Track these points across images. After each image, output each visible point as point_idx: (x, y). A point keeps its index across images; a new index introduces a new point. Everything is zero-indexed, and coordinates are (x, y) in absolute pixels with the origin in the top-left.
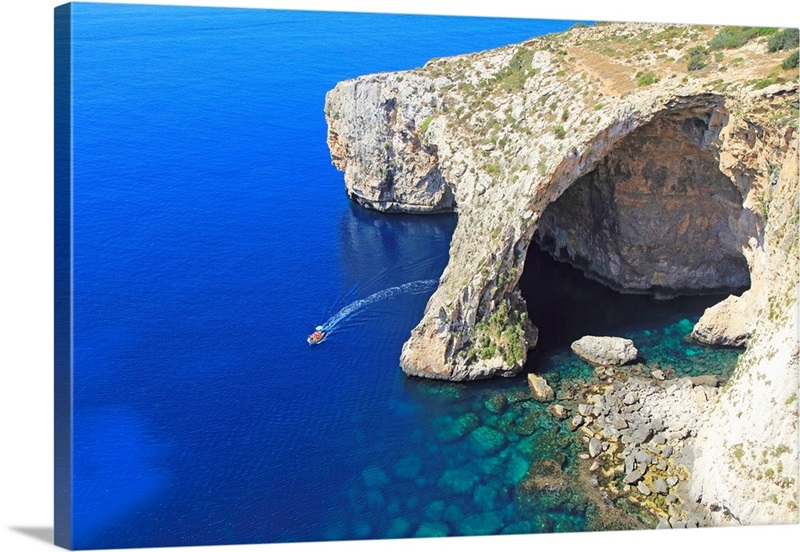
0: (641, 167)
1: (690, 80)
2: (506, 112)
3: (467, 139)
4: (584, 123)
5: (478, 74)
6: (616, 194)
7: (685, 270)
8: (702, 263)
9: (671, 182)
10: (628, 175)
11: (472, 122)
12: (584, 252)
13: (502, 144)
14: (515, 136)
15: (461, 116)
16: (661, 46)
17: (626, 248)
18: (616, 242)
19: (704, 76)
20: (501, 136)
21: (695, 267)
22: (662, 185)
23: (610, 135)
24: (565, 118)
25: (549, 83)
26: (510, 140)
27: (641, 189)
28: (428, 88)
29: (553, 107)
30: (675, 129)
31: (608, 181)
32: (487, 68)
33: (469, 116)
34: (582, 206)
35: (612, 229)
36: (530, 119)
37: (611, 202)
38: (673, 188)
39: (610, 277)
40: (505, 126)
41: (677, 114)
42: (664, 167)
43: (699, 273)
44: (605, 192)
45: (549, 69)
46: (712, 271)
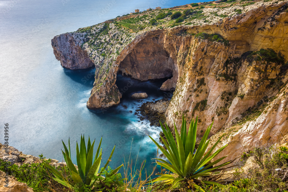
0: (143, 50)
1: (153, 27)
2: (104, 40)
3: (95, 48)
4: (127, 40)
5: (95, 31)
6: (137, 58)
7: (156, 75)
8: (160, 72)
9: (151, 53)
10: (140, 53)
11: (96, 43)
12: (130, 73)
13: (105, 48)
14: (108, 46)
15: (92, 42)
16: (143, 20)
17: (141, 71)
18: (138, 70)
19: (157, 26)
20: (104, 46)
21: (158, 73)
22: (148, 54)
23: (135, 43)
24: (122, 40)
25: (115, 31)
26: (107, 47)
27: (143, 56)
28: (81, 35)
29: (118, 37)
30: (150, 40)
31: (135, 55)
32: (97, 29)
33: (94, 42)
34: (128, 62)
35: (137, 67)
36: (112, 41)
37: (136, 60)
38: (151, 55)
39: (137, 79)
40: (105, 44)
41: (151, 36)
42: (148, 50)
43: (159, 75)
44: (134, 57)
45: (114, 28)
46: (163, 74)
